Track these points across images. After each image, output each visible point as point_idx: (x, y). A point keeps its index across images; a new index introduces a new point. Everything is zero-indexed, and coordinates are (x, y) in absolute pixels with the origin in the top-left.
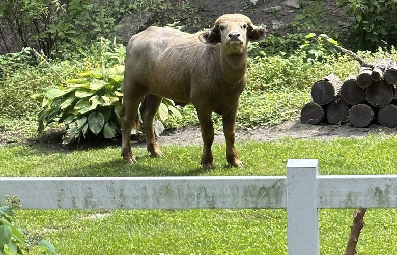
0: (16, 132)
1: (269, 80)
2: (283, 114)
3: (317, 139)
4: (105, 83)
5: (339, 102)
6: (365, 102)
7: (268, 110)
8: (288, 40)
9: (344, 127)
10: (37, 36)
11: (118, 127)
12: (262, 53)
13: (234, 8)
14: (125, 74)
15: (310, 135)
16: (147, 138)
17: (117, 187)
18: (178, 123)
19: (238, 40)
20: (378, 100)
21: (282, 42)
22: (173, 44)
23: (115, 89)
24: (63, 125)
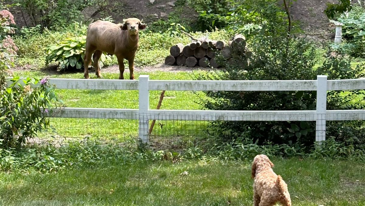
0: (35, 65)
1: (153, 44)
2: (157, 60)
3: (171, 72)
4: (77, 44)
5: (182, 56)
6: (193, 56)
7: (151, 58)
8: (168, 23)
9: (184, 67)
10: (42, 18)
11: (83, 64)
12: (150, 31)
13: (142, 5)
14: (87, 39)
15: (169, 70)
16: (95, 69)
17: (86, 82)
18: (110, 63)
19: (134, 29)
20: (199, 55)
21: (165, 24)
22: (107, 29)
23: (81, 47)
24: (57, 62)
